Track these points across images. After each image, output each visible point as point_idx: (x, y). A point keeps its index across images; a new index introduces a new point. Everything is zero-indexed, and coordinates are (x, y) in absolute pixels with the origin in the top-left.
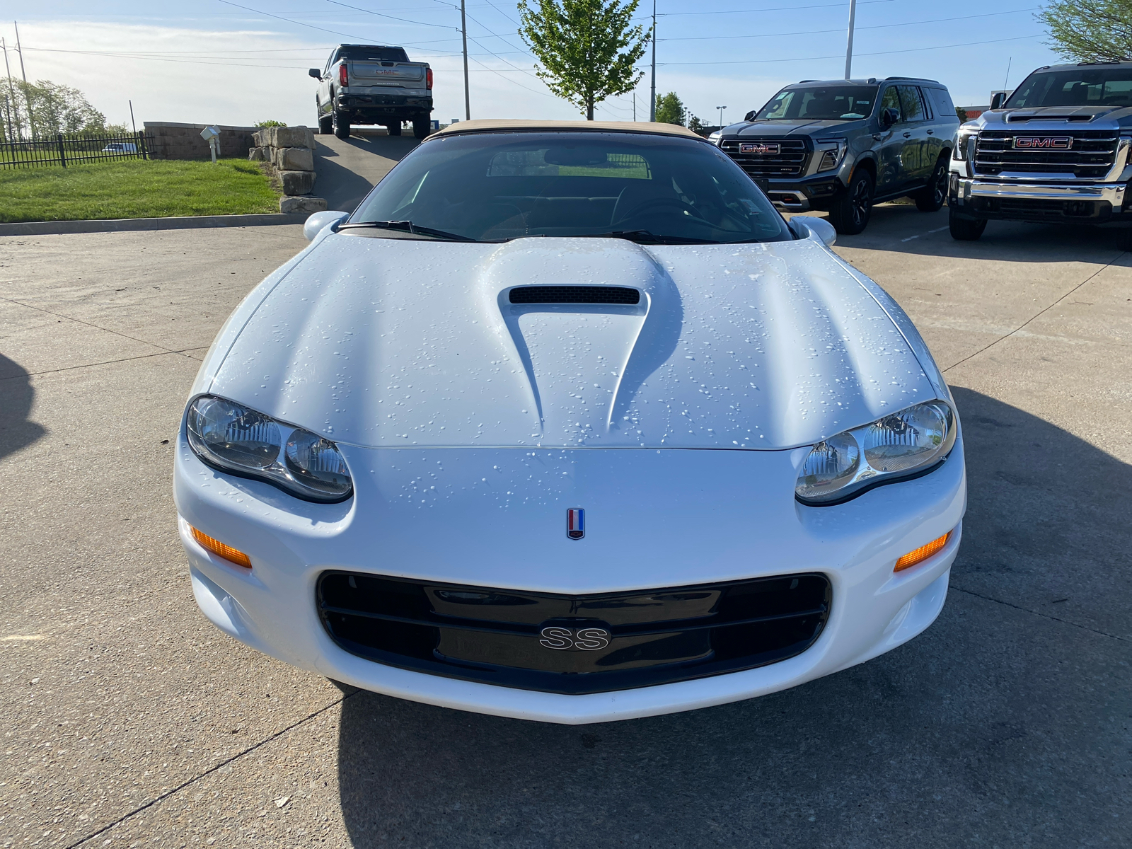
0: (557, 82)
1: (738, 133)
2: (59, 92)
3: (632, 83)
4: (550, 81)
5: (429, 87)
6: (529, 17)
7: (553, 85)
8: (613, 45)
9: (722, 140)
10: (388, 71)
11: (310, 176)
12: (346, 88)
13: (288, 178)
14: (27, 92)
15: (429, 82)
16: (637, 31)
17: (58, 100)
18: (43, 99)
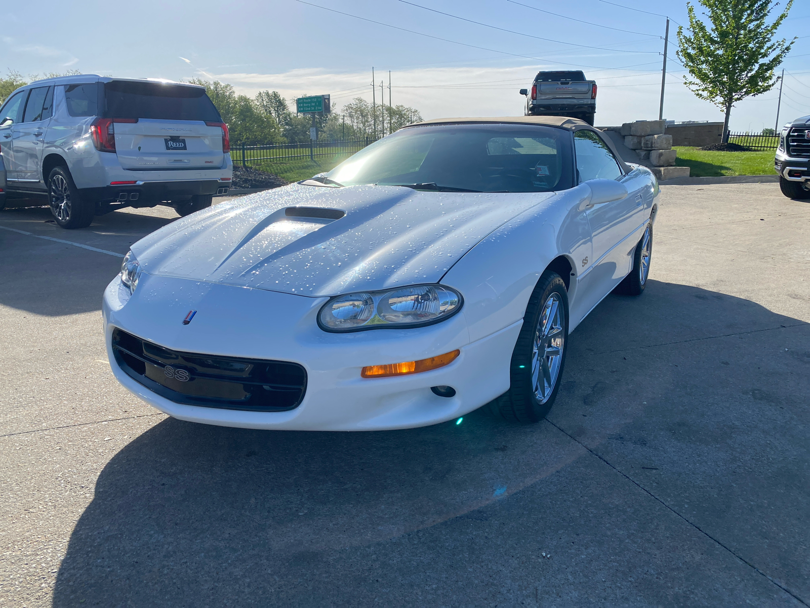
0: (701, 88)
1: (806, 122)
2: (406, 112)
3: (770, 86)
4: (694, 87)
5: (594, 98)
6: (683, 41)
7: (698, 90)
8: (753, 57)
9: (792, 128)
10: (564, 88)
12: (535, 101)
14: (390, 113)
15: (593, 94)
16: (779, 45)
17: (405, 117)
18: (398, 116)
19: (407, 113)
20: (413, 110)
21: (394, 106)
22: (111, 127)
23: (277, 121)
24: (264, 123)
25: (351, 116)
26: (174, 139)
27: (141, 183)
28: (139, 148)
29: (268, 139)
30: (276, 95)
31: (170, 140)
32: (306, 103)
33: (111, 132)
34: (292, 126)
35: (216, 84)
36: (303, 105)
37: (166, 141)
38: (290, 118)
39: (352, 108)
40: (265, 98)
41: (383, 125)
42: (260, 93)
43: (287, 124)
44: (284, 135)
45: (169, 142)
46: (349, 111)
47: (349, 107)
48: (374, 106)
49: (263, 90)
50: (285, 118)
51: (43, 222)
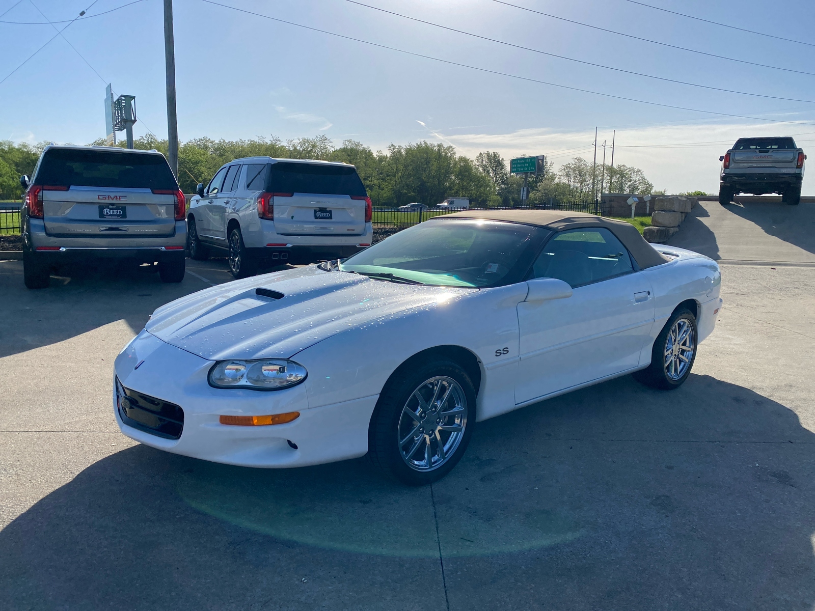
2: (628, 171)
5: (800, 166)
10: (763, 156)
11: (668, 231)
12: (727, 170)
13: (647, 231)
14: (611, 173)
15: (800, 163)
17: (627, 177)
18: (618, 176)
19: (630, 173)
20: (636, 170)
21: (615, 166)
22: (271, 200)
23: (494, 180)
24: (480, 182)
25: (568, 176)
26: (323, 210)
27: (291, 246)
28: (292, 217)
29: (482, 198)
30: (495, 155)
31: (319, 211)
32: (519, 164)
33: (271, 203)
34: (508, 185)
35: (440, 146)
36: (517, 166)
37: (315, 211)
38: (506, 177)
39: (570, 167)
40: (485, 159)
41: (602, 185)
42: (481, 154)
43: (503, 183)
44: (499, 194)
45: (318, 213)
46: (566, 171)
47: (568, 167)
48: (595, 166)
49: (484, 151)
50: (502, 178)
51: (226, 271)
